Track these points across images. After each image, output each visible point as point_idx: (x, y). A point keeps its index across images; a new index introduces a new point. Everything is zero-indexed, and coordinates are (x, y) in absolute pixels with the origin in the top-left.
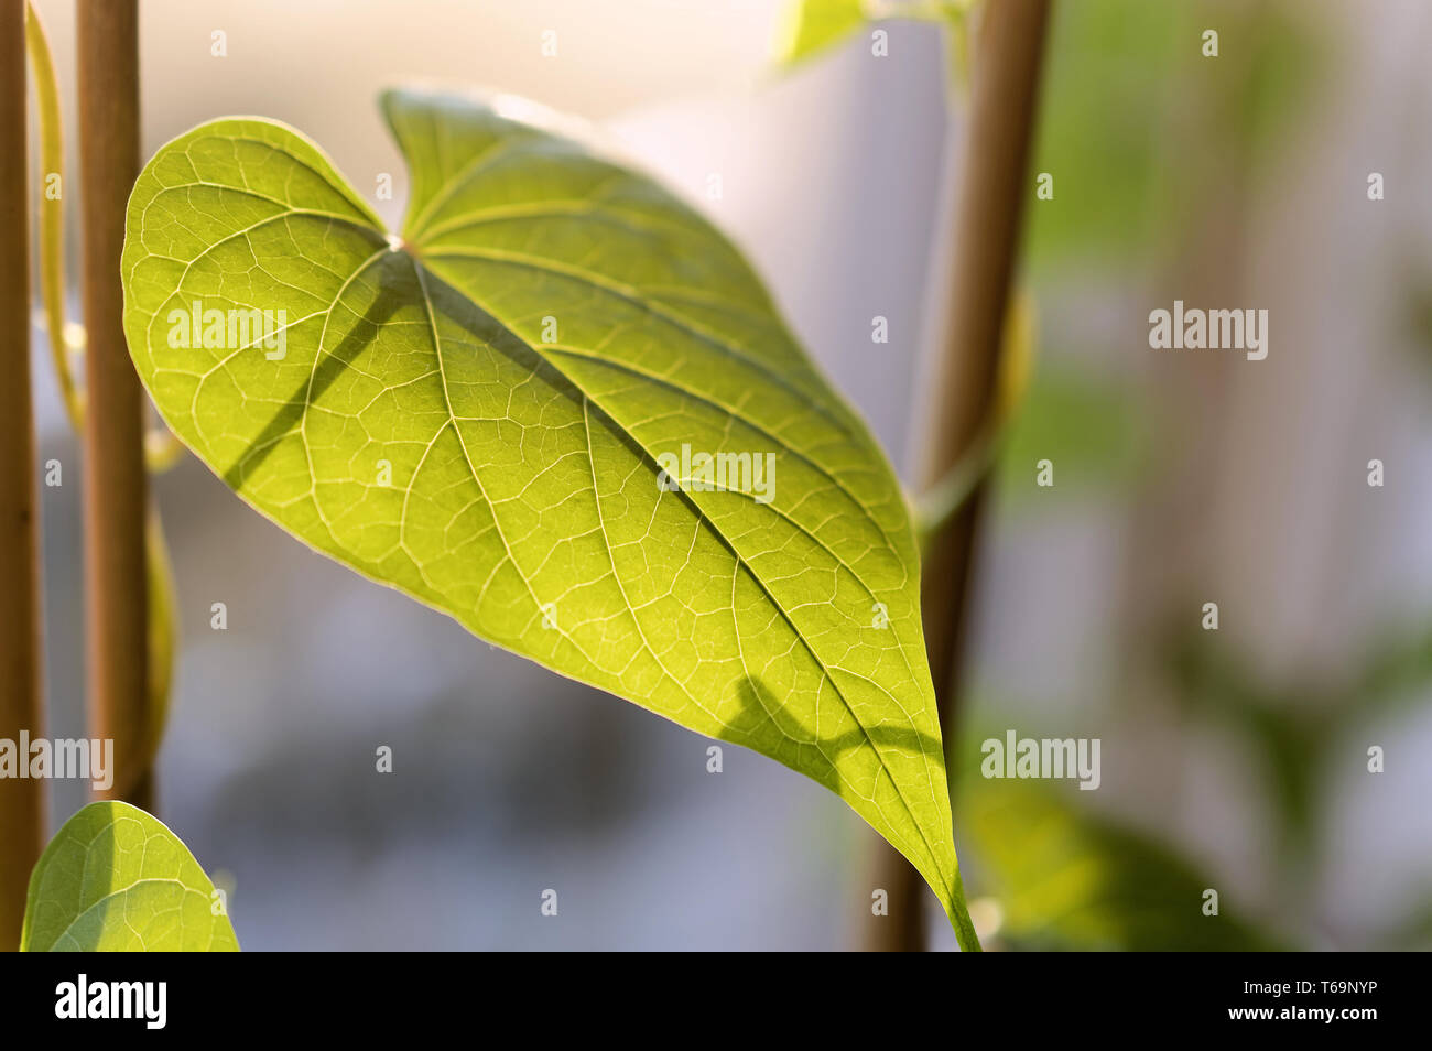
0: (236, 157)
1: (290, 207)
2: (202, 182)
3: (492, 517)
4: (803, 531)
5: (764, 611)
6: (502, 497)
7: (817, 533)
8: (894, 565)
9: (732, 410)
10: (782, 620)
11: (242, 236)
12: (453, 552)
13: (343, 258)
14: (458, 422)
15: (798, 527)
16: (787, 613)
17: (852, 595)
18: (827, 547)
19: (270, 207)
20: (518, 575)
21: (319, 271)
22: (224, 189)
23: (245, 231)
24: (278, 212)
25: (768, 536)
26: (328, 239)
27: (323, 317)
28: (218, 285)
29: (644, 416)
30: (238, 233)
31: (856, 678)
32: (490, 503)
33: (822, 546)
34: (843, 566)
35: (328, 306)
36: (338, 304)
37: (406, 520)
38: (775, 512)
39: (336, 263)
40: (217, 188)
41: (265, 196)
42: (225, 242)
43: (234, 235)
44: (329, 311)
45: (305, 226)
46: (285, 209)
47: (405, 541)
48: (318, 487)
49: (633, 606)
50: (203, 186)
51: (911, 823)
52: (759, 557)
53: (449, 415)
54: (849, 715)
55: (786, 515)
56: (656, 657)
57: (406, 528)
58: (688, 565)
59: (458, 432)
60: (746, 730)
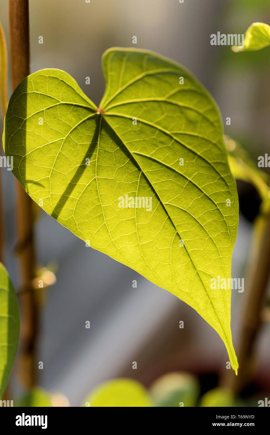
0: (47, 83)
1: (60, 101)
2: (34, 92)
3: (102, 210)
4: (200, 224)
5: (181, 250)
6: (106, 204)
7: (205, 225)
8: (227, 238)
9: (189, 179)
10: (186, 253)
11: (43, 111)
12: (87, 220)
13: (73, 119)
14: (98, 178)
15: (199, 223)
16: (188, 251)
17: (211, 248)
18: (206, 230)
19: (54, 101)
20: (107, 229)
21: (64, 124)
22: (41, 94)
23: (44, 109)
24: (56, 103)
25: (187, 225)
26: (70, 113)
27: (63, 140)
28: (32, 127)
29: (158, 180)
30: (42, 110)
31: (206, 274)
32: (102, 206)
33: (205, 230)
34: (210, 237)
35: (65, 136)
36: (69, 135)
37: (75, 209)
38: (193, 217)
39: (71, 121)
40: (39, 94)
41: (54, 97)
42: (37, 113)
43: (40, 111)
44: (65, 138)
45: (63, 108)
46: (59, 102)
47: (74, 215)
48: (51, 195)
49: (140, 243)
50: (34, 93)
51: (217, 319)
52: (183, 232)
53: (95, 176)
54: (202, 285)
55: (196, 218)
56: (145, 259)
57: (75, 210)
58: (160, 233)
59: (97, 182)
60: (169, 285)
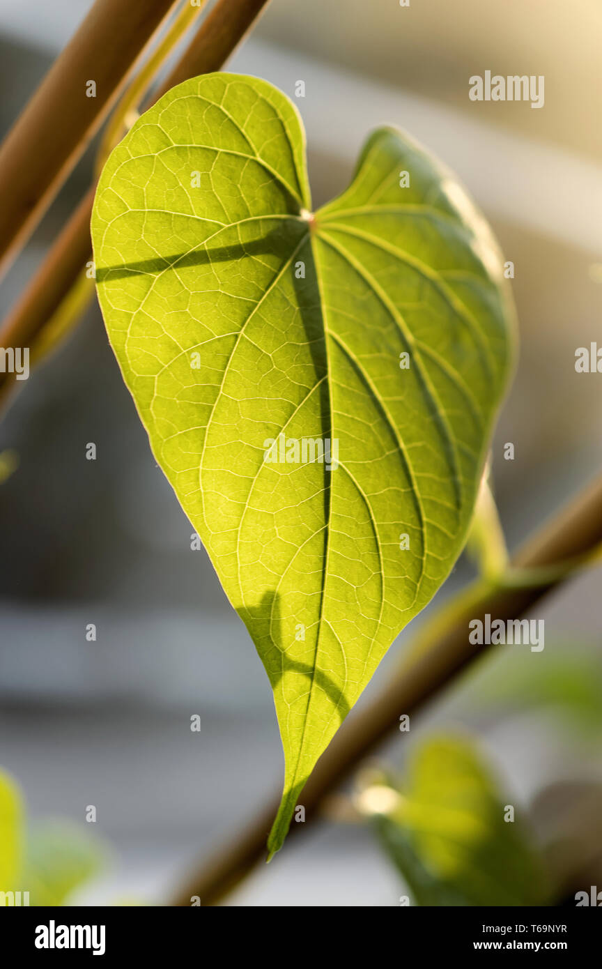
0: (253, 107)
1: (258, 154)
2: (221, 107)
3: (215, 400)
4: (376, 539)
5: (315, 563)
6: (229, 394)
7: (383, 546)
8: (409, 596)
9: (402, 445)
10: (321, 576)
11: (216, 152)
12: (178, 401)
13: (262, 204)
14: (242, 337)
15: (375, 535)
16: (327, 574)
17: (371, 593)
18: (382, 558)
19: (246, 147)
20: (203, 440)
21: (241, 202)
22: (230, 120)
23: (221, 150)
24: (248, 154)
25: (354, 527)
26: (262, 188)
27: (221, 227)
28: (180, 167)
29: (348, 412)
30: (215, 148)
31: (334, 637)
32: (221, 392)
33: (379, 555)
34: (381, 574)
35: (228, 223)
36: (236, 226)
37: (169, 366)
38: (371, 517)
39: (255, 203)
40: (226, 116)
41: (249, 140)
42: (205, 149)
43: (212, 148)
44: (227, 226)
45: (256, 171)
46: (254, 154)
47: (159, 376)
48: (139, 312)
49: (249, 505)
50: (220, 110)
51: (301, 733)
52: (339, 534)
53: (240, 329)
54: (314, 653)
55: (375, 523)
56: (239, 540)
57: (165, 369)
58: (296, 508)
59: (237, 343)
60: (252, 616)
